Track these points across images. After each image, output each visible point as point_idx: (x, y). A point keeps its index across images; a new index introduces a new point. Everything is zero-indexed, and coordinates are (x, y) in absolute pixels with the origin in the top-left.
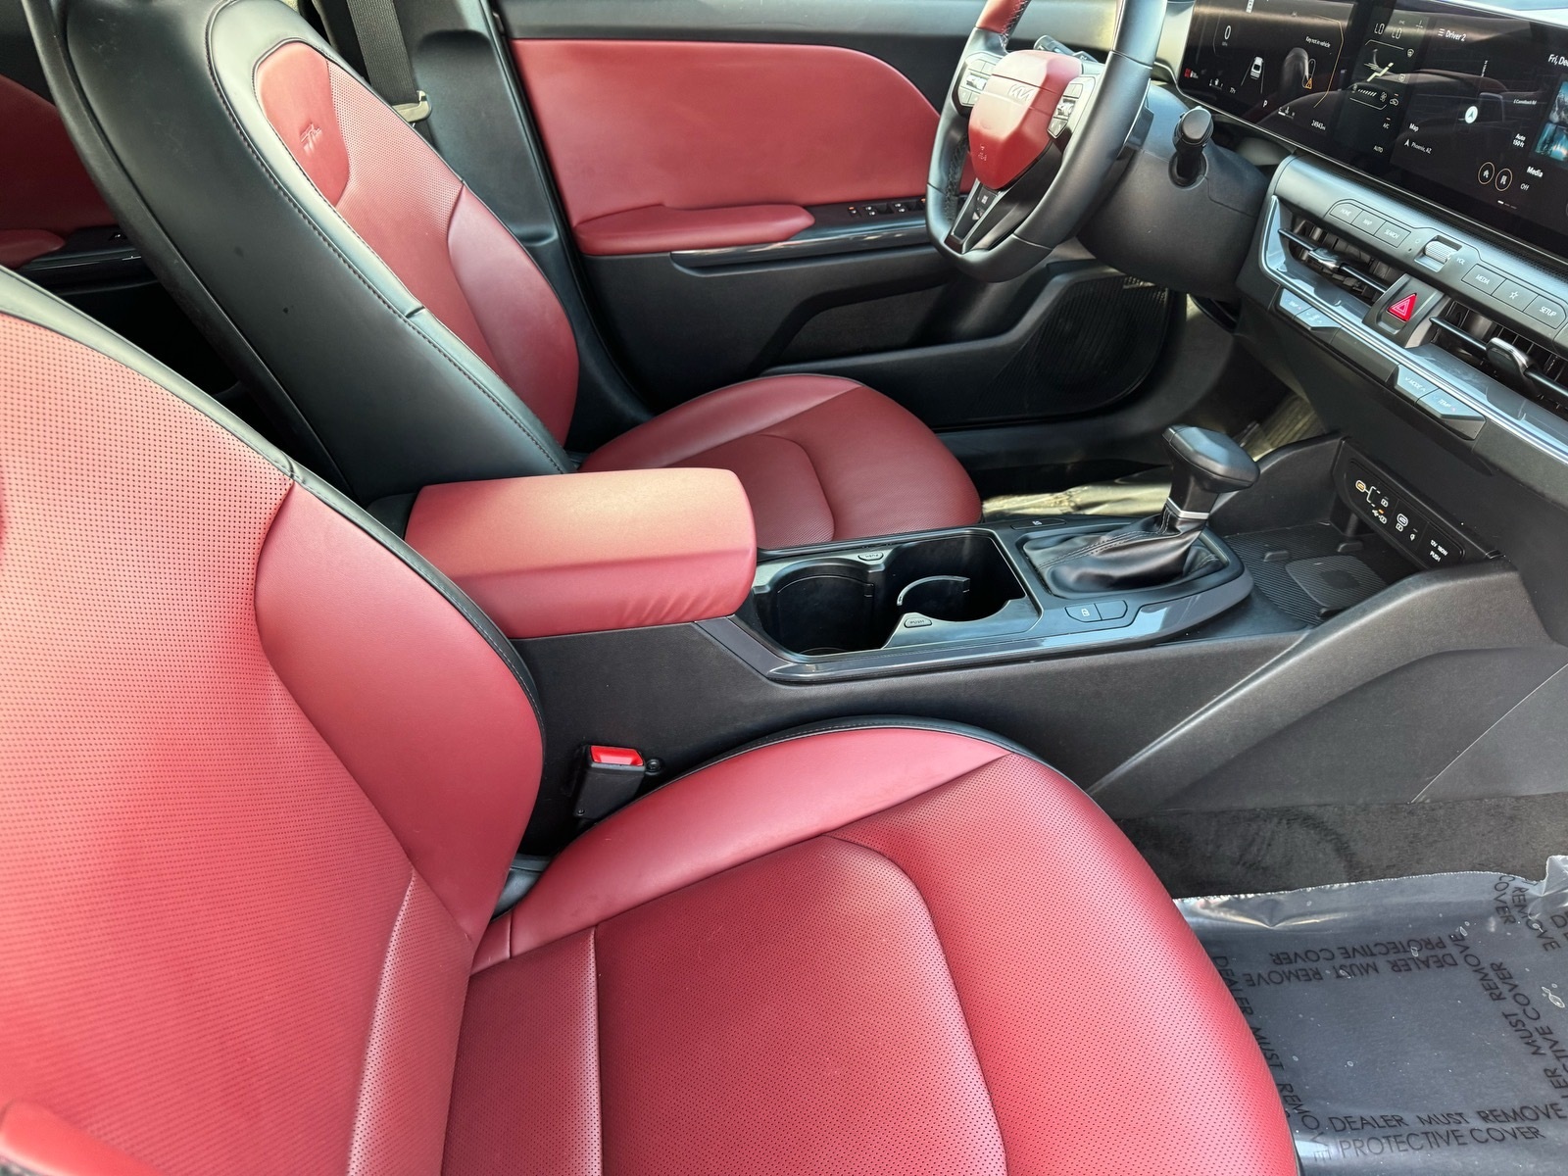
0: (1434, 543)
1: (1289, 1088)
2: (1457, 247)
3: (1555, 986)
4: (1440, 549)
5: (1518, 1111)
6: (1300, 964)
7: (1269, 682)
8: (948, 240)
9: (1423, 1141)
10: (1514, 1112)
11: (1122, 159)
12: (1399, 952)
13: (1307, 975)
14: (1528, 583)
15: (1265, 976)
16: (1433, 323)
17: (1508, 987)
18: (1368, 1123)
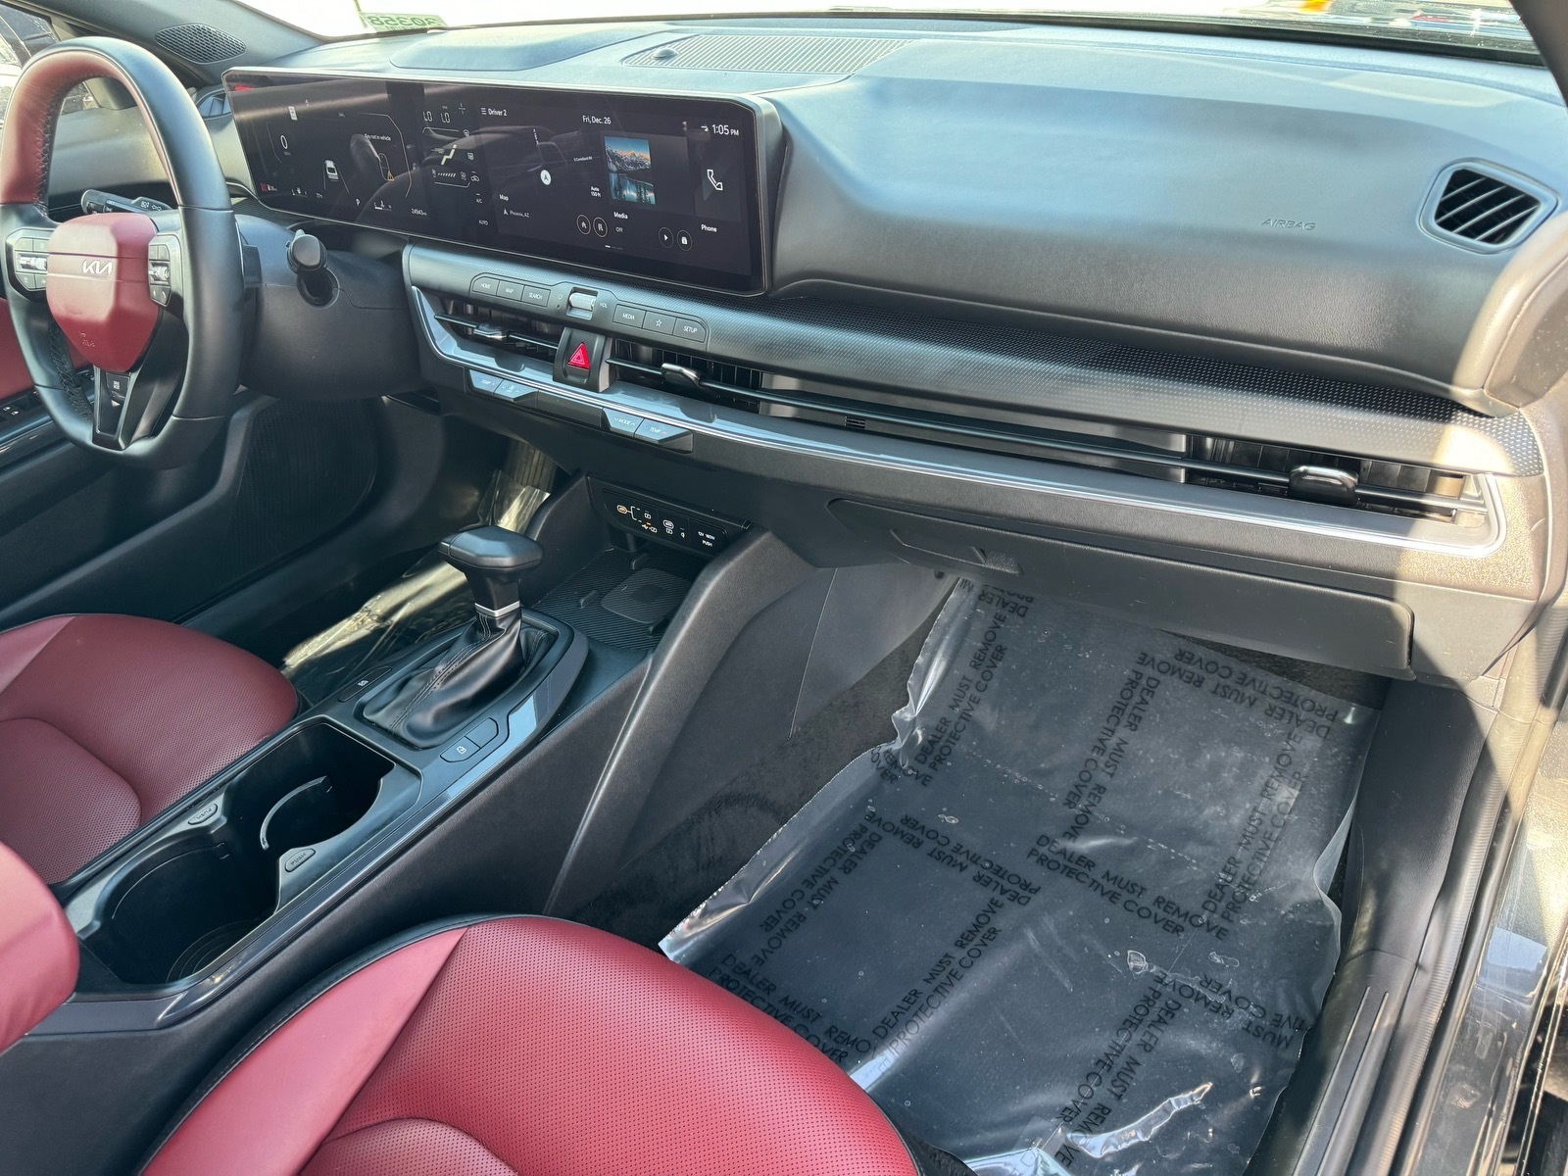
0: (701, 534)
1: (834, 1030)
2: (594, 294)
3: (945, 809)
4: (708, 536)
5: (976, 923)
6: (785, 917)
7: (645, 714)
8: (96, 438)
9: (938, 996)
10: (974, 925)
11: (247, 301)
12: (842, 855)
13: (794, 922)
14: (781, 535)
15: (766, 947)
16: (610, 364)
17: (919, 831)
18: (898, 1013)
